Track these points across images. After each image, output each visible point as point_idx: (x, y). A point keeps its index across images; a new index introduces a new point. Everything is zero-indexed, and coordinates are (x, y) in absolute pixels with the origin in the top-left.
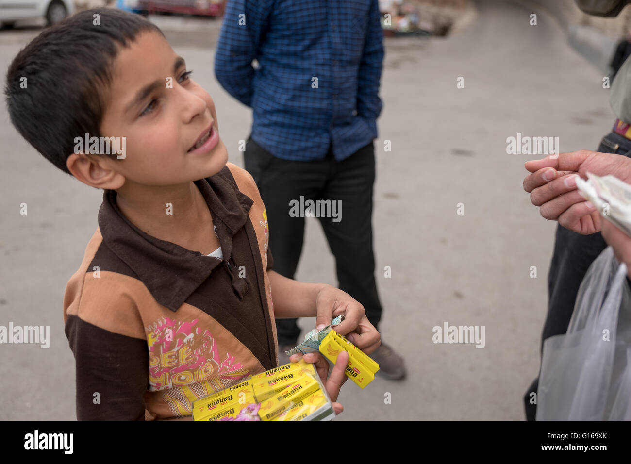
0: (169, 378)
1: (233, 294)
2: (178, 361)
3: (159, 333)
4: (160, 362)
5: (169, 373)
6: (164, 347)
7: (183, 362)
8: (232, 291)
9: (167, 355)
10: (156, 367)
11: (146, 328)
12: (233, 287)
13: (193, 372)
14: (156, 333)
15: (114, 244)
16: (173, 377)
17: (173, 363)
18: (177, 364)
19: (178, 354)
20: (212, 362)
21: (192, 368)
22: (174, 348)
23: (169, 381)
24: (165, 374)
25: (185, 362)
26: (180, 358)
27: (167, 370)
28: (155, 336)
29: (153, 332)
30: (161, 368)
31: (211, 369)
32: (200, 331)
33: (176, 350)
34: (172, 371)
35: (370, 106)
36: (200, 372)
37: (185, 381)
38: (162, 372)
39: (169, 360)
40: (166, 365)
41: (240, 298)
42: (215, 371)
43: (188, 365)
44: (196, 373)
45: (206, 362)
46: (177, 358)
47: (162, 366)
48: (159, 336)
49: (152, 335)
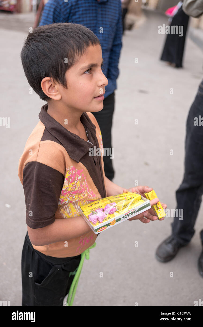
0: (69, 197)
1: (93, 162)
2: (75, 188)
3: (71, 172)
4: (68, 187)
5: (69, 194)
6: (72, 180)
7: (77, 189)
8: (93, 161)
9: (72, 184)
10: (65, 190)
11: (66, 168)
12: (93, 159)
13: (79, 195)
14: (70, 172)
15: (51, 130)
16: (70, 197)
17: (73, 189)
18: (74, 190)
19: (76, 185)
20: (87, 192)
21: (79, 192)
22: (76, 181)
23: (68, 198)
24: (68, 194)
25: (78, 189)
26: (77, 187)
27: (69, 192)
28: (69, 173)
29: (69, 171)
30: (67, 191)
31: (86, 195)
32: (83, 176)
33: (75, 182)
34: (71, 193)
35: (114, 73)
36: (82, 196)
37: (74, 199)
38: (67, 193)
39: (72, 187)
40: (70, 189)
41: (96, 165)
42: (87, 196)
43: (78, 191)
44: (80, 196)
45: (85, 191)
46: (75, 186)
47: (68, 190)
48: (71, 173)
49: (68, 172)
